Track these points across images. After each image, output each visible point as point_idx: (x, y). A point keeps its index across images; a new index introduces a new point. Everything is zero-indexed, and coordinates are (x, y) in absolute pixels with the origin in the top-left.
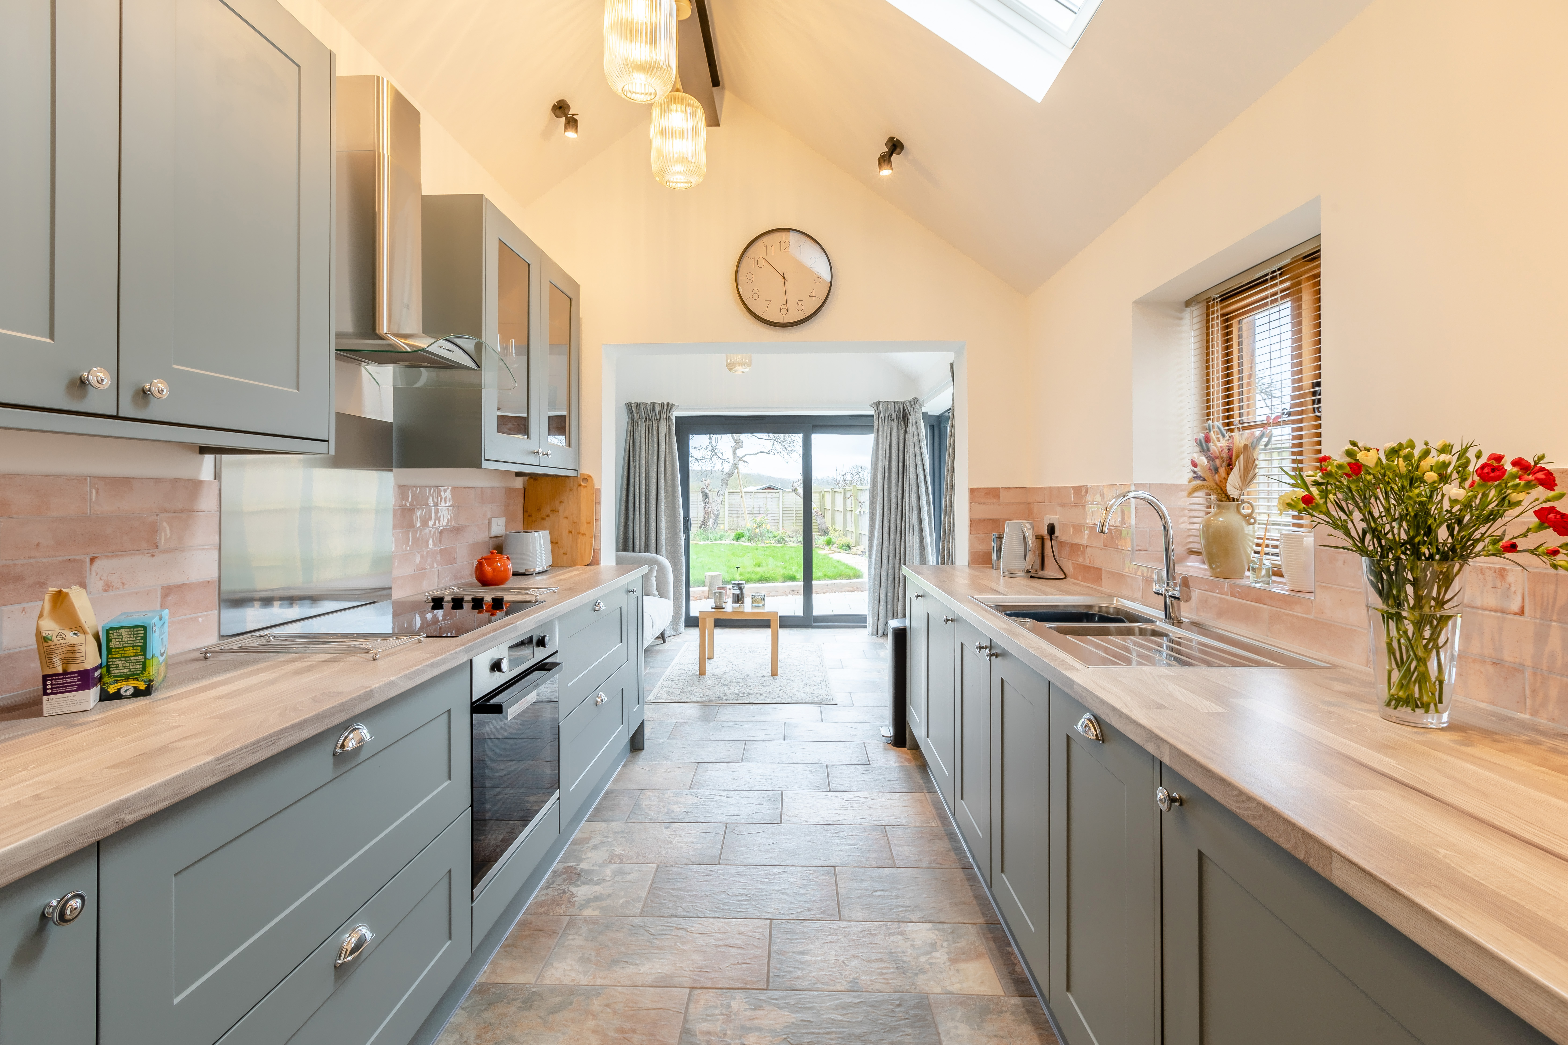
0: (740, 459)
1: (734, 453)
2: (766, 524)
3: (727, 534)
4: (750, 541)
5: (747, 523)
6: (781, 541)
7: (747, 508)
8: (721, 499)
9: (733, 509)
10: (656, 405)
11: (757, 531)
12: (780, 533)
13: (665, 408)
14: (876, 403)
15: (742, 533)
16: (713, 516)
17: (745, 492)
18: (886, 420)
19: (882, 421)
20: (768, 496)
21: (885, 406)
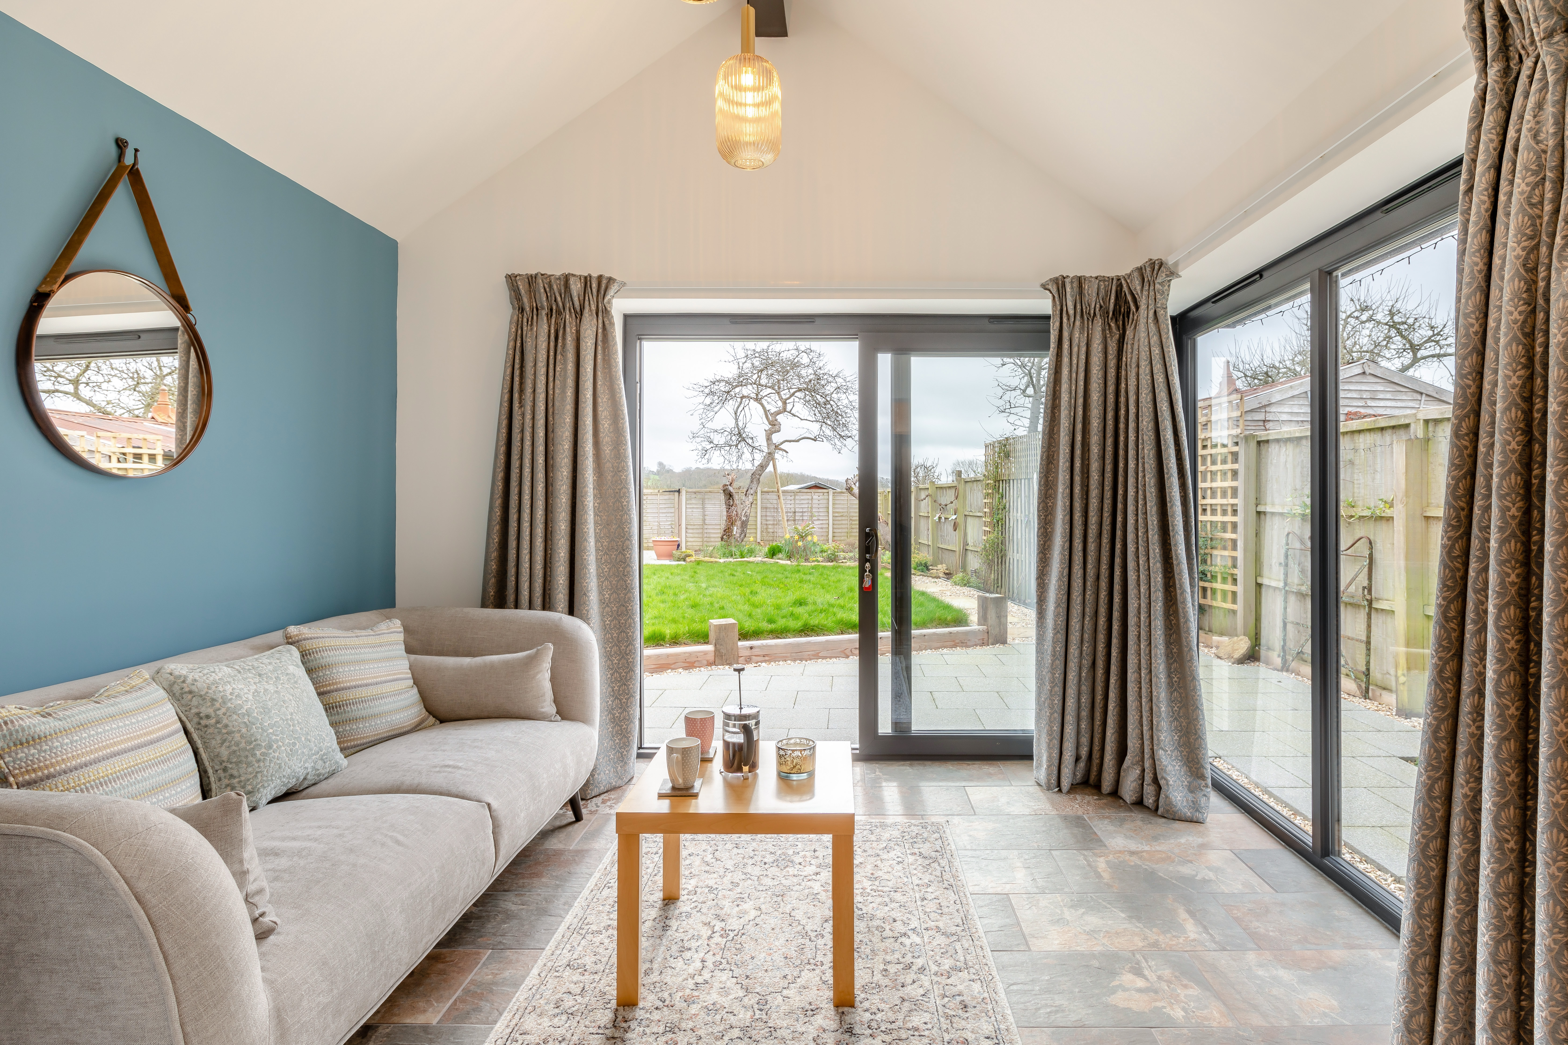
0: (777, 447)
1: (769, 439)
2: (812, 534)
3: (758, 547)
4: (789, 557)
5: (787, 534)
6: (833, 558)
7: (787, 512)
8: (751, 500)
9: (768, 514)
10: (572, 281)
11: (800, 544)
12: (830, 546)
13: (594, 285)
14: (1055, 280)
15: (778, 547)
16: (739, 523)
17: (784, 492)
18: (1078, 317)
19: (1068, 319)
20: (815, 497)
21: (1075, 285)
